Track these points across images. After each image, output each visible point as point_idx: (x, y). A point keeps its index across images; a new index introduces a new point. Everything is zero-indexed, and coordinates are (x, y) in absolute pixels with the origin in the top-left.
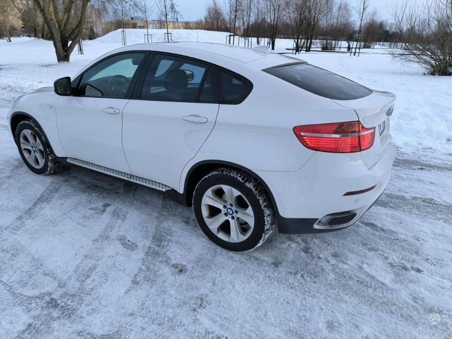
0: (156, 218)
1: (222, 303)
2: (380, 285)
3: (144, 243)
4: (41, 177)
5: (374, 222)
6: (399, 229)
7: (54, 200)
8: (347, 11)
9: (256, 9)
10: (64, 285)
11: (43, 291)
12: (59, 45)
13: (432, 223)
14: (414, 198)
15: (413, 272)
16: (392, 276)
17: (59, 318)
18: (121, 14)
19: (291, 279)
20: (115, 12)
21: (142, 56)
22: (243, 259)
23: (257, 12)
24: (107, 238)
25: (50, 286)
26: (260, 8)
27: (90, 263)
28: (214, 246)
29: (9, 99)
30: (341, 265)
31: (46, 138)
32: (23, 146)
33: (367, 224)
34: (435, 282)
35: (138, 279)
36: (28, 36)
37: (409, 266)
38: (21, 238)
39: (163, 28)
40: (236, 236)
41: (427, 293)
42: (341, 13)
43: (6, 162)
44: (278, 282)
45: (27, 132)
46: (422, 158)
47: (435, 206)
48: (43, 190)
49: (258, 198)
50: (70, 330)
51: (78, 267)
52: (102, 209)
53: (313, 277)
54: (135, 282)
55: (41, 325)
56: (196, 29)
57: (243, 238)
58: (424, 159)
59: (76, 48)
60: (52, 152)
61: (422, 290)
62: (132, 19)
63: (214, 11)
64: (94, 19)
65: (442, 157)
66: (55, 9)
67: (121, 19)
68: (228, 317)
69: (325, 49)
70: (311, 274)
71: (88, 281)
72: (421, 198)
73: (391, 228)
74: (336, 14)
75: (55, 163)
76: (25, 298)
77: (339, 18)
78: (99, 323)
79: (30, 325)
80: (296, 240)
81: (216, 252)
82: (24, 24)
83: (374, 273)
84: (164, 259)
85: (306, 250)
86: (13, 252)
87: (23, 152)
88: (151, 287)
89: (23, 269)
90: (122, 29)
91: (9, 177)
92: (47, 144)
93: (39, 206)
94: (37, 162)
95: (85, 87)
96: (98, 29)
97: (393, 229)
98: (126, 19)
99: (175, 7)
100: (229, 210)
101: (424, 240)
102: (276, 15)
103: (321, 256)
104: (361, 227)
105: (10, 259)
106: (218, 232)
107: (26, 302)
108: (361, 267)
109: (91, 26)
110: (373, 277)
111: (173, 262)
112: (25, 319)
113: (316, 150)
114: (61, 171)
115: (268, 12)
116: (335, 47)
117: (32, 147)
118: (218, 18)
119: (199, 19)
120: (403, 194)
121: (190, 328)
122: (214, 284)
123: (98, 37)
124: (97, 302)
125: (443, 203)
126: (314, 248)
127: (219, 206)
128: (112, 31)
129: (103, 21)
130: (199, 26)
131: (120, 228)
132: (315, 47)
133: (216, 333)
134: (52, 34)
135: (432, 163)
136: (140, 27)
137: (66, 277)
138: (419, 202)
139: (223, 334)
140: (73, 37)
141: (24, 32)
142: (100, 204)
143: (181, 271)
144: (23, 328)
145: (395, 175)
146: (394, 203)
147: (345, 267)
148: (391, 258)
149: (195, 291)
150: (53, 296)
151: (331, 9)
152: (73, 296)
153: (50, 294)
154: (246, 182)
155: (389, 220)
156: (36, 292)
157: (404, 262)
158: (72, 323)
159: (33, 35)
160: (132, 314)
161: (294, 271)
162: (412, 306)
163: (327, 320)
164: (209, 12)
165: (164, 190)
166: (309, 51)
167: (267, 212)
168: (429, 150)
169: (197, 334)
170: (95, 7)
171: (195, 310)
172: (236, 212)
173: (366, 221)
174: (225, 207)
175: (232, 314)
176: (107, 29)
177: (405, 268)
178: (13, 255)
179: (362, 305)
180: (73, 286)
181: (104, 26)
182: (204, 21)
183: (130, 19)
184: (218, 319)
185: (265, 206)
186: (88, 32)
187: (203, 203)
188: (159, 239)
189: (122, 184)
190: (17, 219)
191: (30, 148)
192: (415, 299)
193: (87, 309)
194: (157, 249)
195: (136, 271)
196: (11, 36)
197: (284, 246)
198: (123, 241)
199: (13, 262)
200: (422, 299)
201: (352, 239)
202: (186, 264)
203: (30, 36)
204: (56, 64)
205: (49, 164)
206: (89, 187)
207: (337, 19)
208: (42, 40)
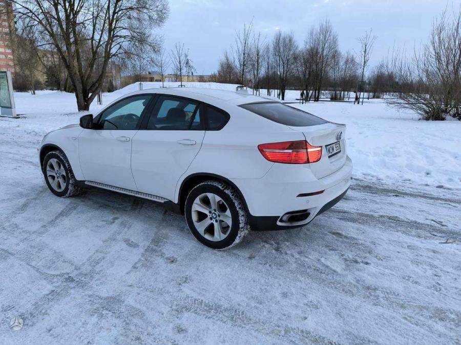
0: (156, 227)
1: (202, 281)
2: (332, 272)
3: (144, 244)
4: (61, 199)
5: (340, 232)
6: (361, 237)
7: (72, 215)
8: (354, 65)
9: (266, 64)
10: (79, 268)
11: (62, 272)
12: (81, 95)
13: (391, 234)
14: (382, 216)
15: (362, 264)
16: (344, 266)
17: (74, 287)
18: (139, 69)
19: (260, 267)
20: (134, 67)
21: (150, 97)
22: (225, 254)
23: (267, 66)
24: (114, 240)
25: (68, 269)
26: (270, 62)
27: (100, 255)
28: (201, 246)
29: (34, 142)
30: (302, 258)
31: (69, 165)
32: (49, 173)
33: (334, 233)
34: (377, 270)
35: (137, 265)
36: (50, 89)
37: (359, 260)
38: (45, 238)
39: (179, 81)
40: (219, 236)
41: (369, 278)
42: (348, 66)
43: (32, 188)
44: (249, 269)
45: (53, 161)
46: (400, 187)
47: (398, 222)
48: (63, 208)
49: (234, 201)
50: (83, 294)
51: (91, 257)
52: (112, 221)
53: (278, 266)
54: (135, 267)
55: (61, 291)
56: (210, 81)
57: (224, 237)
58: (402, 188)
59: (96, 98)
60: (73, 176)
61: (365, 275)
62: (150, 73)
63: (226, 66)
64: (114, 73)
65: (419, 187)
66: (80, 64)
67: (139, 73)
68: (205, 288)
69: (334, 99)
70: (278, 264)
71: (98, 266)
72: (388, 216)
73: (353, 236)
74: (344, 67)
75: (74, 187)
76: (49, 275)
77: (347, 71)
78: (105, 290)
79: (53, 291)
80: (270, 242)
81: (202, 250)
82: (48, 79)
83: (328, 263)
84: (160, 254)
85: (277, 249)
86: (39, 248)
87: (48, 178)
88: (148, 271)
89: (47, 258)
90: (139, 83)
91: (35, 199)
92: (69, 170)
93: (60, 219)
94: (59, 186)
95: (104, 123)
96: (117, 83)
97: (355, 237)
98: (143, 73)
99: (190, 62)
100: (213, 215)
101: (379, 244)
102: (285, 68)
103: (288, 252)
104: (328, 235)
105: (36, 252)
106: (205, 234)
107: (50, 278)
108: (319, 260)
109: (110, 80)
110: (327, 267)
111: (167, 256)
112: (50, 287)
113: (275, 162)
114: (79, 194)
115: (277, 65)
116: (344, 98)
117: (56, 174)
118: (230, 72)
119: (213, 73)
120: (372, 213)
121: (174, 294)
122: (198, 269)
123: (116, 90)
124: (104, 278)
125: (406, 220)
126: (284, 247)
127: (206, 212)
128: (130, 84)
129: (122, 76)
130: (213, 79)
131: (125, 233)
132: (324, 97)
133: (194, 297)
134: (75, 86)
135: (408, 192)
136: (157, 81)
137: (81, 263)
138: (386, 219)
139: (199, 297)
140: (94, 89)
141: (47, 86)
142: (110, 217)
143: (172, 261)
144: (48, 292)
145: (370, 200)
146: (363, 220)
147: (306, 259)
148: (346, 255)
149: (182, 273)
150: (70, 275)
151: (338, 63)
152: (86, 275)
153: (68, 274)
154: (225, 189)
155: (355, 231)
156: (58, 272)
157: (357, 258)
158: (84, 290)
159: (56, 89)
160: (130, 286)
161: (264, 263)
162: (355, 285)
163: (283, 292)
164: (222, 66)
165: (163, 201)
166: (318, 100)
167: (241, 213)
168: (408, 182)
169: (179, 298)
170: (116, 63)
171: (180, 284)
172: (219, 216)
173: (334, 231)
174: (210, 212)
175: (208, 287)
176: (125, 82)
177: (356, 262)
178: (39, 249)
179: (313, 283)
180: (86, 269)
181: (122, 80)
182: (217, 75)
183: (148, 73)
184: (197, 289)
185: (240, 208)
186: (107, 85)
187: (193, 209)
188: (157, 241)
189: (129, 204)
190: (42, 227)
191: (55, 175)
192: (358, 281)
193: (96, 282)
194: (155, 247)
195: (136, 260)
196: (36, 89)
197: (259, 246)
198: (127, 242)
199: (40, 254)
200: (364, 281)
201: (318, 243)
202: (176, 257)
203: (52, 90)
204: (77, 113)
205: (70, 187)
206: (102, 206)
207: (345, 72)
208: (64, 92)
